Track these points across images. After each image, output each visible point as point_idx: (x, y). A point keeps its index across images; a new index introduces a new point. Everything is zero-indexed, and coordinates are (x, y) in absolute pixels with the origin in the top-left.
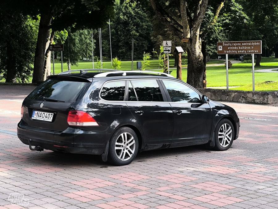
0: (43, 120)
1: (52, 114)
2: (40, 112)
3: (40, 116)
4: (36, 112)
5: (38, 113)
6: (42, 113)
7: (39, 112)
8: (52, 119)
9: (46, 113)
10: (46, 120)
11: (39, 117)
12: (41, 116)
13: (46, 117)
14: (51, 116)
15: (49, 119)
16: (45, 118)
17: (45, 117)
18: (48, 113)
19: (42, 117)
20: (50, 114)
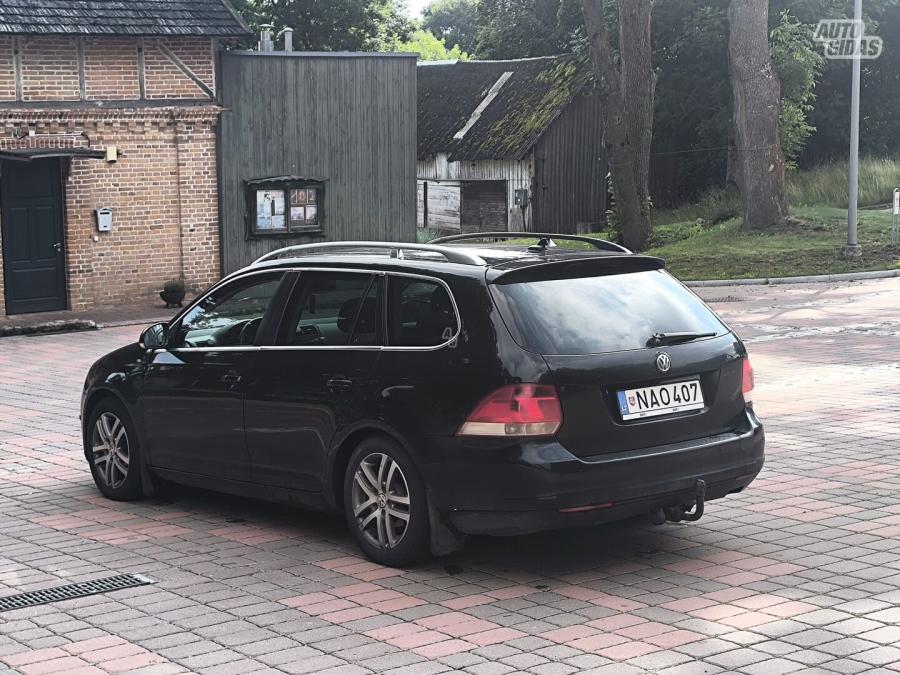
0: (671, 411)
1: (695, 385)
2: (648, 390)
3: (653, 404)
4: (630, 393)
5: (637, 393)
6: (657, 389)
7: (641, 391)
8: (700, 397)
9: (670, 387)
10: (684, 407)
11: (650, 408)
12: (657, 403)
13: (679, 400)
14: (692, 391)
15: (691, 401)
16: (673, 403)
17: (675, 400)
18: (679, 386)
19: (662, 406)
20: (688, 384)
